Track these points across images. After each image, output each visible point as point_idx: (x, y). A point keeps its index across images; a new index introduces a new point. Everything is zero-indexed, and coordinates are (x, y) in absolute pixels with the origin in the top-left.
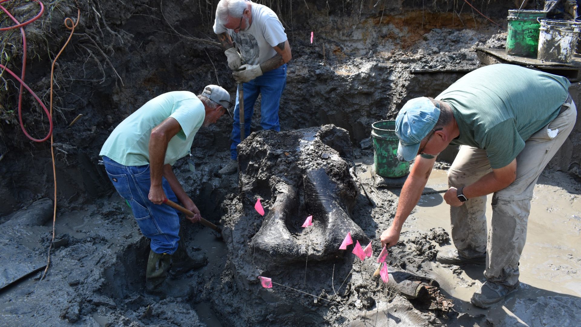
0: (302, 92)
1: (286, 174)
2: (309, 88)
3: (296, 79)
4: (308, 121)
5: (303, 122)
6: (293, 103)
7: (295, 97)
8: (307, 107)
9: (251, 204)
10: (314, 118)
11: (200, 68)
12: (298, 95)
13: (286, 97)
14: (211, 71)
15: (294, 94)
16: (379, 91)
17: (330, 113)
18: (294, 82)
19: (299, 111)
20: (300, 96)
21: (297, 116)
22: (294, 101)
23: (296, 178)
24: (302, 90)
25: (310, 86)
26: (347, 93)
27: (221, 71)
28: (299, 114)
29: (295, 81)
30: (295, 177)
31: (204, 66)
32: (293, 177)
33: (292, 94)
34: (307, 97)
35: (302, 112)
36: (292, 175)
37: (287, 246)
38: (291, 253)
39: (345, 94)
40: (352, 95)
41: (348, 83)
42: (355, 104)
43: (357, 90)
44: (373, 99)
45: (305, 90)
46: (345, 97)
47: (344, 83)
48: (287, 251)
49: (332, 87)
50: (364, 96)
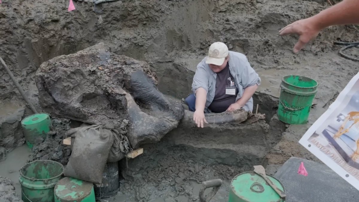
0: (4, 26)
2: (11, 22)
4: (16, 51)
5: (11, 53)
8: (12, 39)
10: (21, 47)
17: (33, 41)
19: (4, 44)
20: (3, 30)
21: (3, 48)
24: (4, 24)
25: (12, 20)
26: (44, 22)
28: (6, 46)
34: (11, 29)
35: (8, 44)
37: (162, 124)
38: (167, 129)
39: (42, 23)
40: (48, 23)
41: (41, 14)
42: (51, 30)
43: (50, 18)
44: (61, 24)
45: (7, 24)
46: (43, 26)
47: (38, 14)
48: (164, 128)
49: (28, 19)
50: (54, 23)
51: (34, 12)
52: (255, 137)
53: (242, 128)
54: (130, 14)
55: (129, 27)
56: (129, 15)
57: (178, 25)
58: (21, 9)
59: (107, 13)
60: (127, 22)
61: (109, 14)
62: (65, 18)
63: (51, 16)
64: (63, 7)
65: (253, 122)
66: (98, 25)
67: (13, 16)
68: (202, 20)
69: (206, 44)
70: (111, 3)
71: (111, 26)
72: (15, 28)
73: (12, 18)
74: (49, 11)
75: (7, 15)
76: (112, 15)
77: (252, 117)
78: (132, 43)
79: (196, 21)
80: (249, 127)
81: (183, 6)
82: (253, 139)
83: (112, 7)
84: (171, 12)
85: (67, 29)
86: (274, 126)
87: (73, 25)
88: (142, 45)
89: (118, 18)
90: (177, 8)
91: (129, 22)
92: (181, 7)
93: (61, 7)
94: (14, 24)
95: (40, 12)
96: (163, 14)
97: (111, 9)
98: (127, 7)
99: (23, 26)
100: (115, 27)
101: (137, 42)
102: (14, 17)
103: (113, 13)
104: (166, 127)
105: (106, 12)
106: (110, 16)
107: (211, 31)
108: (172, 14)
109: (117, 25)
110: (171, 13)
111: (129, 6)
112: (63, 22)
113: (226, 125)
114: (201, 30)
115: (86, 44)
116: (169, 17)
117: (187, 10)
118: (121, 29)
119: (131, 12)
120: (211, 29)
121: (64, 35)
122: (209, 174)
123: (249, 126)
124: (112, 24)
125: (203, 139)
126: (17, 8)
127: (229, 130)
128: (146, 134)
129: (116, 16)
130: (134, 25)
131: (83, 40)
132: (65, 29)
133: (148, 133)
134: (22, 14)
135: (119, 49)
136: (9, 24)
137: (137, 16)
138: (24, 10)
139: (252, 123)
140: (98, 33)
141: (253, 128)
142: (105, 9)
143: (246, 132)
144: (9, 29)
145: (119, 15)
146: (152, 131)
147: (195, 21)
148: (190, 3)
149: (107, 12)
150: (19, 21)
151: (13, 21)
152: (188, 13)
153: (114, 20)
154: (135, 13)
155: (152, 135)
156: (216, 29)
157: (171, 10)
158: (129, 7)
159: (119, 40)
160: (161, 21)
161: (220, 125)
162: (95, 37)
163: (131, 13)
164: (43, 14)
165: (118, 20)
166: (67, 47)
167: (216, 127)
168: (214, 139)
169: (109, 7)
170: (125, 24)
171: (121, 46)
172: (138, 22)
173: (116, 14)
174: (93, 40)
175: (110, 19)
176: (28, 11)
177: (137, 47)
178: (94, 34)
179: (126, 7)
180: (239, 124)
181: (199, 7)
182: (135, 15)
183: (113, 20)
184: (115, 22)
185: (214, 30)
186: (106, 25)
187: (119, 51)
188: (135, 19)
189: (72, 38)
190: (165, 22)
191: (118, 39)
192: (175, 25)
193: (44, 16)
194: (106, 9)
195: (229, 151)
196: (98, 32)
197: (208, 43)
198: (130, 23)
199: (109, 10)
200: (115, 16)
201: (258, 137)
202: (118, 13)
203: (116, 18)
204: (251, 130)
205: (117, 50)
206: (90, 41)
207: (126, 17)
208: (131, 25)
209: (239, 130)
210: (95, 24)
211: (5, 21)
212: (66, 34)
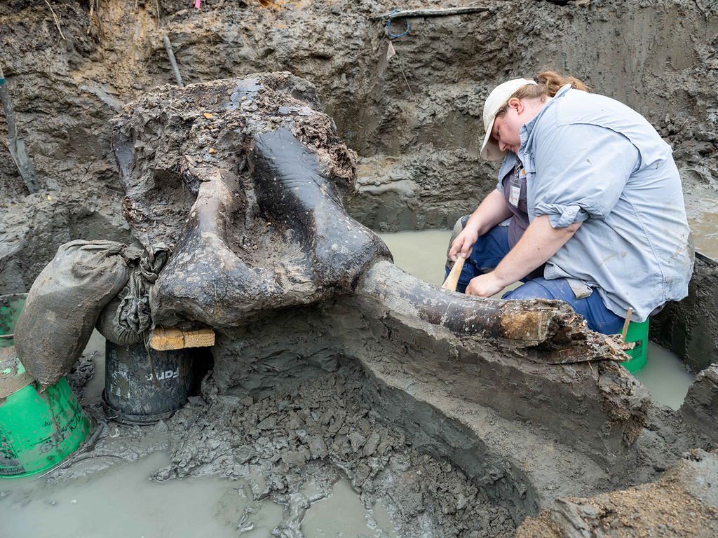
0: (218, 58)
1: (211, 150)
2: (230, 50)
3: (206, 36)
6: (205, 77)
7: (208, 67)
9: (146, 221)
11: (24, 12)
12: (212, 64)
13: (192, 68)
14: (47, 18)
15: (206, 63)
16: (342, 53)
18: (203, 43)
22: (207, 74)
23: (233, 157)
24: (219, 54)
26: (293, 55)
27: (67, 19)
29: (205, 41)
30: (230, 155)
31: (32, 11)
32: (226, 154)
33: (202, 62)
34: (228, 65)
36: (224, 150)
37: (236, 280)
38: (246, 295)
39: (290, 57)
40: (301, 60)
41: (291, 39)
42: (307, 73)
43: (308, 50)
44: (333, 66)
45: (223, 54)
46: (291, 63)
47: (285, 40)
48: (238, 291)
49: (266, 48)
50: (319, 61)
51: (279, 36)
52: (571, 416)
53: (526, 369)
54: (481, 49)
55: (476, 80)
56: (478, 50)
57: (578, 69)
58: (256, 29)
59: (419, 43)
60: (472, 68)
61: (427, 46)
62: (346, 54)
63: (310, 46)
64: (347, 33)
65: (574, 359)
66: (395, 67)
67: (235, 40)
68: (669, 66)
69: (662, 128)
70: (431, 21)
71: (430, 74)
72: (236, 63)
73: (231, 44)
74: (310, 36)
75: (225, 37)
76: (434, 49)
77: (574, 342)
78: (454, 109)
79: (642, 66)
80: (552, 375)
81: (603, 21)
82: (565, 423)
83: (433, 30)
84: (561, 33)
85: (347, 77)
86: (705, 405)
87: (358, 68)
88: (477, 115)
89: (449, 55)
90: (584, 25)
91: (476, 67)
92: (597, 25)
93: (344, 32)
94: (235, 56)
95: (291, 37)
96: (536, 38)
97: (432, 34)
98: (474, 32)
99: (254, 60)
100: (440, 77)
101: (464, 106)
102: (237, 43)
103: (436, 44)
104: (245, 291)
105: (417, 40)
106: (428, 50)
107: (690, 96)
108: (563, 39)
109: (445, 73)
110: (559, 36)
111: (479, 30)
112: (339, 60)
113: (477, 341)
114: (658, 92)
115: (371, 107)
116: (552, 46)
117: (617, 34)
118: (454, 82)
119: (483, 44)
120: (690, 91)
121: (336, 88)
122: (400, 477)
123: (553, 369)
124: (434, 68)
125: (414, 364)
126: (248, 27)
127: (482, 360)
128: (176, 293)
129: (442, 50)
130: (486, 75)
131: (367, 100)
132: (344, 75)
133: (183, 292)
134: (257, 39)
135: (429, 121)
136: (226, 55)
137: (495, 54)
138: (262, 31)
139: (571, 364)
140: (394, 85)
141: (563, 382)
142: (414, 31)
143: (539, 390)
144: (225, 63)
145: (450, 50)
146: (197, 290)
147: (639, 64)
148: (630, 14)
149: (420, 39)
150: (246, 51)
151: (235, 50)
152: (619, 43)
153: (440, 60)
154: (490, 47)
155: (194, 300)
156: (705, 90)
157: (561, 30)
158: (479, 32)
159: (434, 102)
160: (528, 56)
161: (457, 336)
162: (388, 93)
163: (483, 47)
164: (294, 41)
165: (449, 62)
166: (341, 111)
167: (444, 340)
168: (440, 375)
169: (425, 29)
170: (466, 73)
171: (434, 115)
172: (496, 68)
173: (442, 46)
174: (381, 100)
175: (427, 57)
176: (268, 33)
177: (466, 119)
178: (386, 87)
179: (470, 31)
180: (516, 352)
181: (661, 29)
182: (491, 52)
183: (437, 61)
184: (440, 64)
185: (699, 93)
186: (417, 68)
187: (428, 125)
188: (490, 60)
189: (352, 94)
190: (538, 59)
191: (432, 100)
192: (568, 68)
193: (294, 44)
194: (417, 33)
195: (466, 431)
196: (395, 83)
197: (670, 127)
198: (480, 71)
199: (426, 35)
200: (440, 52)
201: (585, 422)
202: (448, 44)
203: (442, 54)
204: (557, 388)
205: (424, 123)
206: (377, 101)
207: (471, 56)
208: (480, 75)
209: (514, 372)
210: (388, 65)
211: (221, 49)
212: (340, 86)
